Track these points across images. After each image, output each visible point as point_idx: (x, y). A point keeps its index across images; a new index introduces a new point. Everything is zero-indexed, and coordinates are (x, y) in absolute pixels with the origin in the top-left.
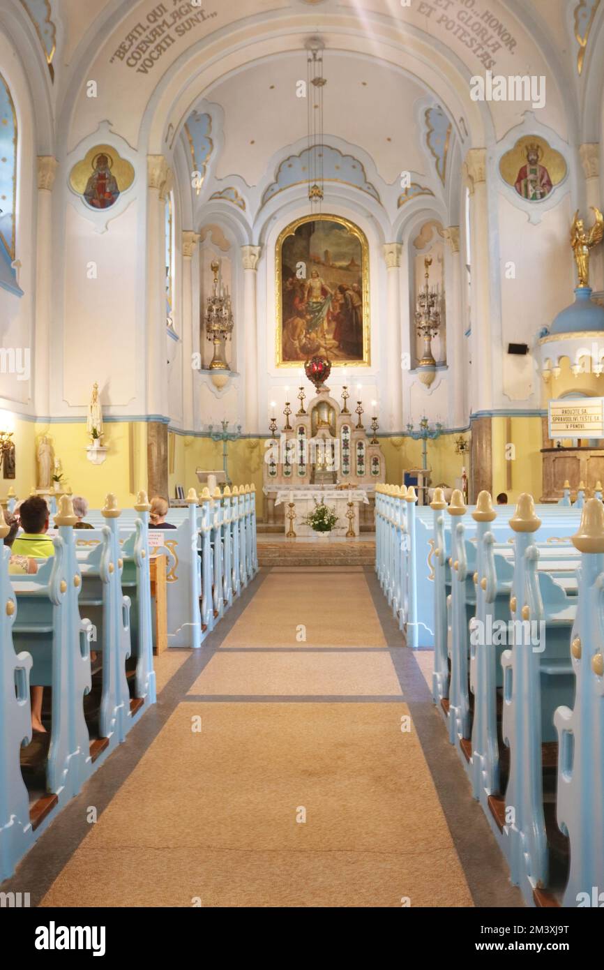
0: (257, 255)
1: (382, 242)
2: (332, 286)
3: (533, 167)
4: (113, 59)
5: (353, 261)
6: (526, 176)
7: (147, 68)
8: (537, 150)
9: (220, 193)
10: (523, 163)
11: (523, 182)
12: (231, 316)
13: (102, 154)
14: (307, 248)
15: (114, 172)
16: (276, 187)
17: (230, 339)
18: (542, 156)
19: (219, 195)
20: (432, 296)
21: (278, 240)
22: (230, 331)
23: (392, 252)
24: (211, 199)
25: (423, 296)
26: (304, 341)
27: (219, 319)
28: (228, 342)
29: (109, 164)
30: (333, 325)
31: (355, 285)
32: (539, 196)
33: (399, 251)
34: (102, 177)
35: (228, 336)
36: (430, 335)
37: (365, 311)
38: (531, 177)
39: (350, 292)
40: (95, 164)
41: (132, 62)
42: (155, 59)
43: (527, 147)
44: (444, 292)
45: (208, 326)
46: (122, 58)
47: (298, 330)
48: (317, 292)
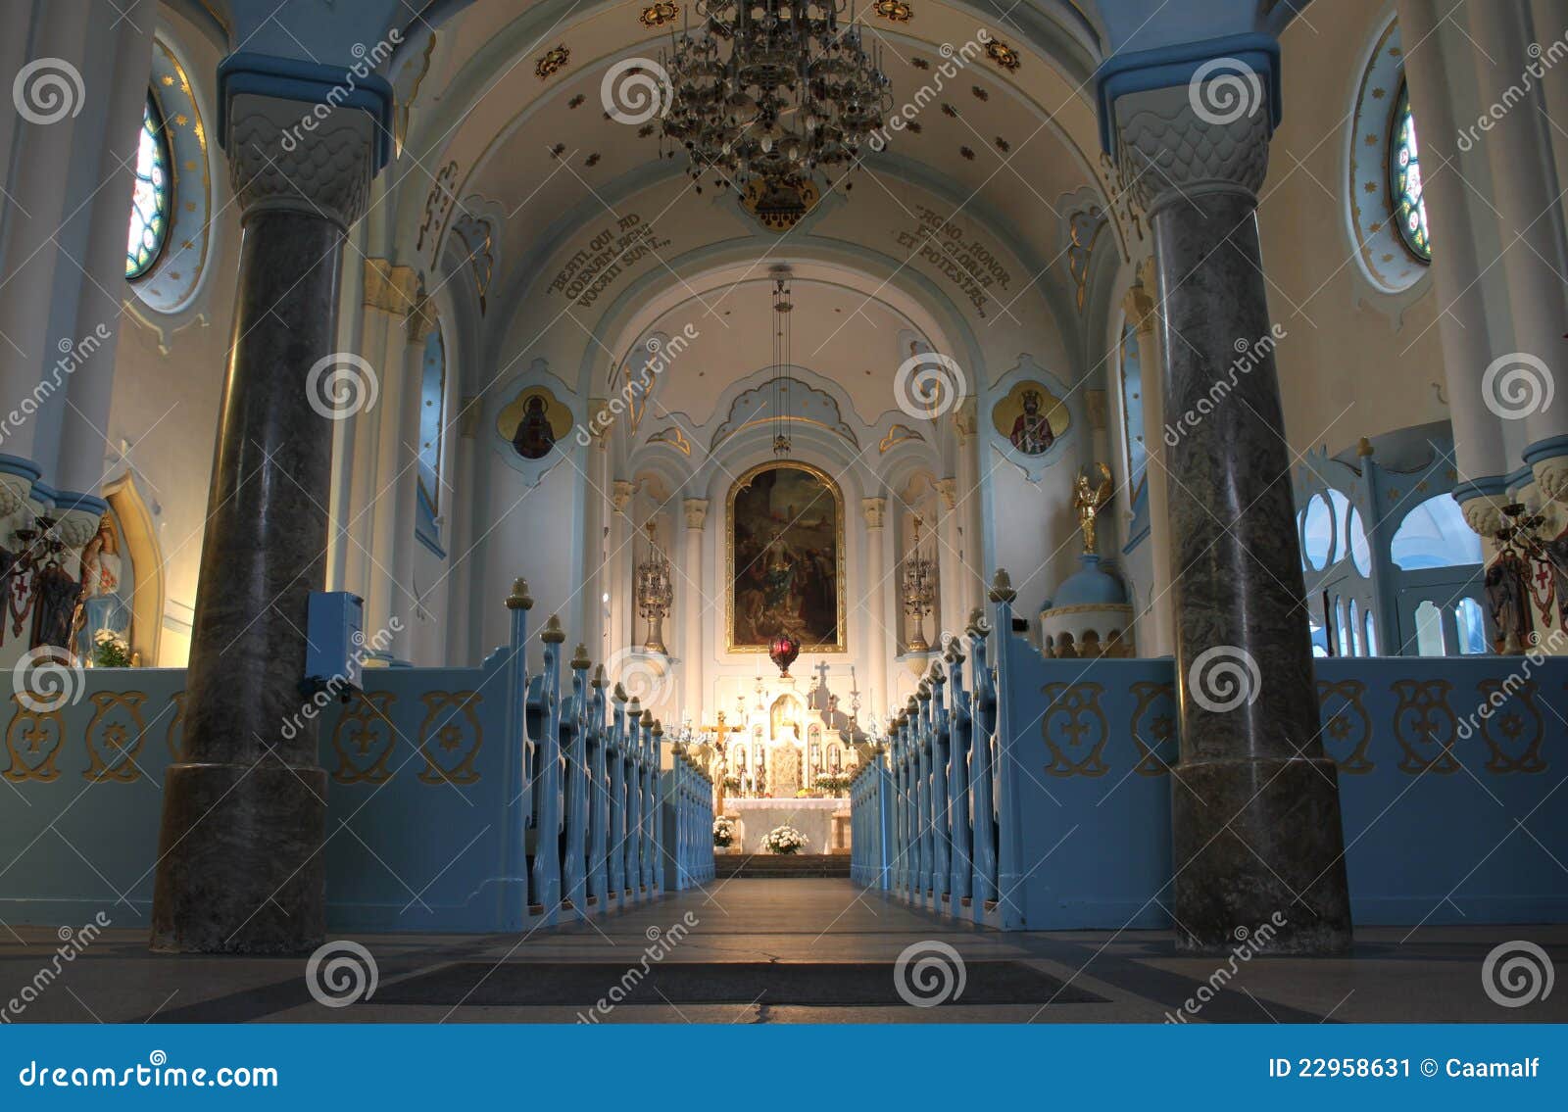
0: (704, 510)
1: (860, 496)
2: (798, 550)
3: (1031, 417)
4: (550, 289)
5: (824, 519)
6: (1023, 428)
7: (591, 302)
8: (1035, 398)
9: (659, 434)
10: (1020, 412)
11: (1019, 434)
12: (669, 587)
13: (536, 396)
14: (767, 503)
15: (548, 417)
16: (728, 427)
17: (669, 616)
18: (1042, 405)
19: (658, 437)
20: (924, 564)
21: (729, 493)
22: (669, 606)
23: (873, 509)
24: (648, 441)
25: (913, 564)
26: (762, 619)
27: (656, 591)
28: (665, 619)
29: (544, 408)
30: (800, 599)
31: (827, 549)
32: (1038, 450)
33: (882, 507)
34: (534, 423)
35: (666, 611)
36: (920, 613)
37: (840, 582)
38: (1028, 427)
39: (821, 559)
40: (527, 408)
41: (572, 293)
42: (599, 290)
43: (1023, 394)
44: (938, 559)
45: (642, 599)
46: (561, 289)
47: (755, 606)
48: (779, 557)
